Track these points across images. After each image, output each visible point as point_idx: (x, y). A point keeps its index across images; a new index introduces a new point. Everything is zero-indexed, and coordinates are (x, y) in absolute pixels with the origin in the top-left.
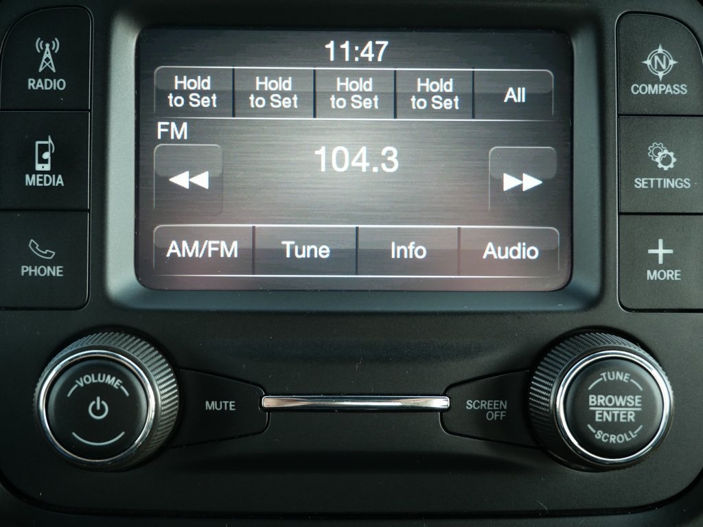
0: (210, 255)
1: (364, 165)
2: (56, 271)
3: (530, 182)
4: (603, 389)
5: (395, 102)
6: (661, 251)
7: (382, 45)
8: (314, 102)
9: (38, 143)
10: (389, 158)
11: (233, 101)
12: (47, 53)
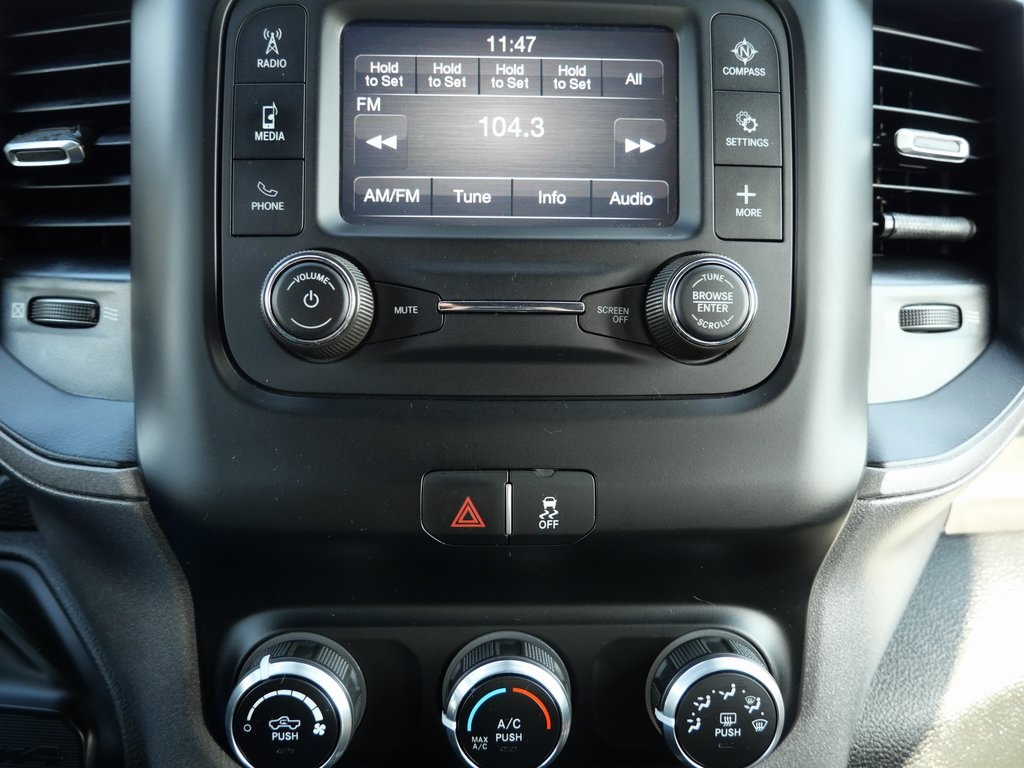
0: (398, 200)
1: (518, 131)
2: (279, 206)
3: (646, 146)
4: (703, 287)
5: (542, 83)
6: (746, 194)
7: (530, 40)
8: (479, 82)
9: (264, 108)
10: (537, 126)
11: (416, 81)
12: (272, 39)
